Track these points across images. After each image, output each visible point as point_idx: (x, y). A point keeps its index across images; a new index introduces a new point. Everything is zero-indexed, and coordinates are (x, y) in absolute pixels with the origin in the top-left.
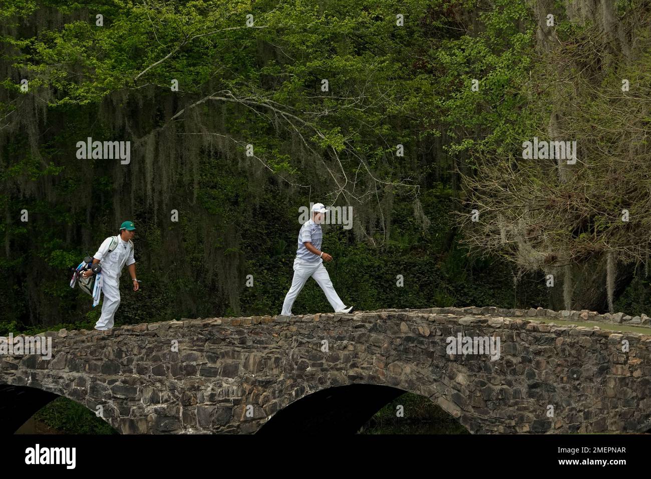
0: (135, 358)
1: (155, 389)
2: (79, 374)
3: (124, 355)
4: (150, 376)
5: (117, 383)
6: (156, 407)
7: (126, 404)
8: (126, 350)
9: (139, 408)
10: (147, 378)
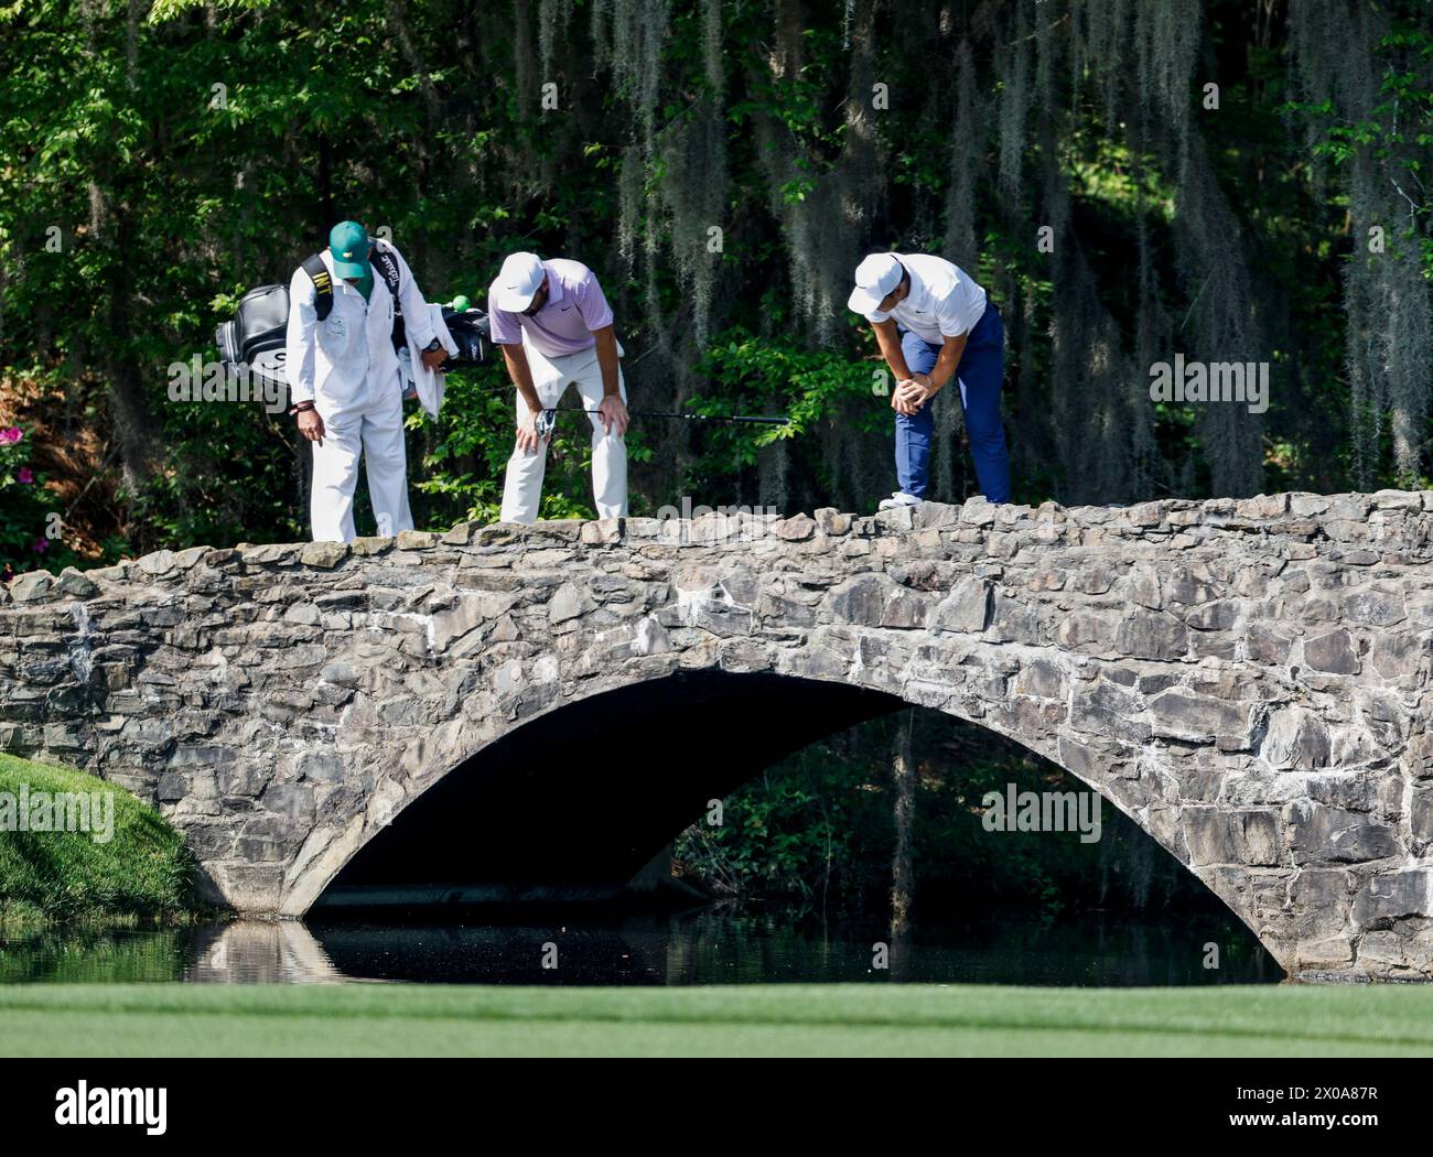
0: (1246, 606)
1: (1313, 714)
2: (1036, 653)
3: (1201, 595)
4: (1295, 671)
5: (1173, 690)
6: (1315, 776)
7: (1205, 760)
8: (1210, 579)
9: (1255, 776)
10: (1288, 677)
